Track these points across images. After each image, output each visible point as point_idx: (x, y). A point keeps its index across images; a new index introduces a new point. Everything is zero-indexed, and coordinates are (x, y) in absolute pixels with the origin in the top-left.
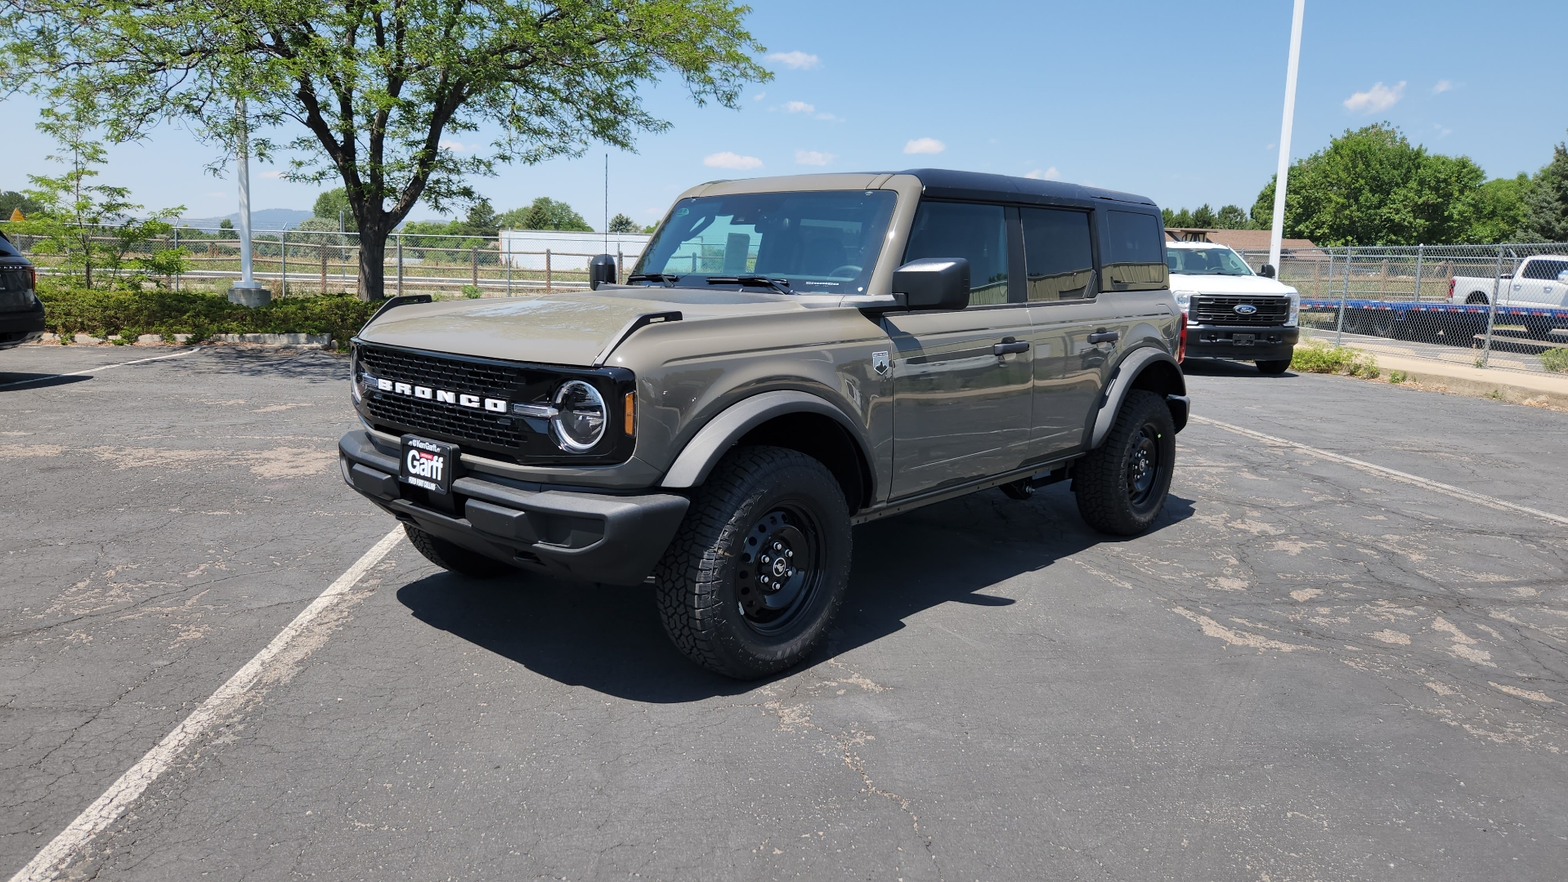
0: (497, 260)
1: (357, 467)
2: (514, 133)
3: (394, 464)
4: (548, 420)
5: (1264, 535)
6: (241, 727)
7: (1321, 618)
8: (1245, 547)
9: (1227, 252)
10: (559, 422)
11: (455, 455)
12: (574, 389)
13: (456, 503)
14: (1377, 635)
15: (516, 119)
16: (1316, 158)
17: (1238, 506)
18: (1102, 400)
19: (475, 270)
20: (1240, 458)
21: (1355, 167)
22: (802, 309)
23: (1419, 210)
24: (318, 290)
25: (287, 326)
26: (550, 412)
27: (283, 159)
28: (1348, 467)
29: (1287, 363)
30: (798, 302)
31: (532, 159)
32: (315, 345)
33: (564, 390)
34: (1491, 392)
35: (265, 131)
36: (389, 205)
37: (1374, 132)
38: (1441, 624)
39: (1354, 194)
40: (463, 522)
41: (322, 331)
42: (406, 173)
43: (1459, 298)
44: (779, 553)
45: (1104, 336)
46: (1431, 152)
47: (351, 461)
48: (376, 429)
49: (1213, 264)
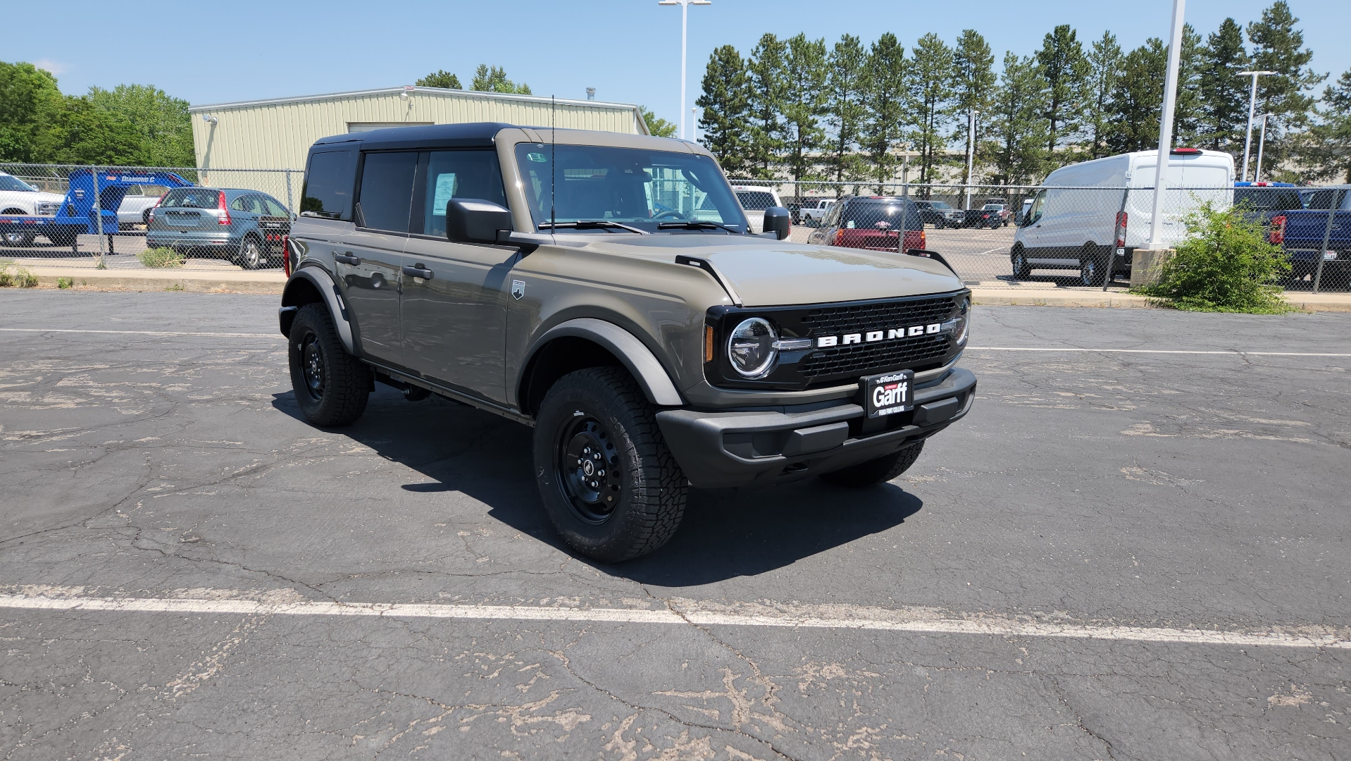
3: (859, 409)
11: (912, 376)
34: (172, 285)
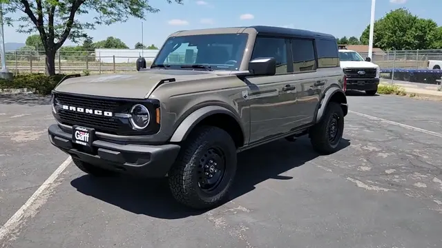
0: (94, 60)
1: (56, 137)
2: (102, 14)
3: (70, 136)
4: (128, 119)
5: (374, 151)
6: (18, 234)
7: (396, 179)
8: (368, 155)
9: (354, 53)
10: (132, 119)
11: (94, 132)
12: (137, 107)
13: (94, 150)
14: (416, 184)
15: (102, 8)
16: (381, 20)
17: (365, 141)
18: (320, 106)
19: (87, 63)
20: (364, 125)
21: (394, 23)
22: (216, 76)
23: (415, 37)
24: (29, 72)
25: (19, 86)
26: (129, 116)
27: (16, 24)
28: (399, 126)
29: (376, 91)
30: (215, 74)
31: (108, 23)
32: (30, 92)
33: (133, 108)
35: (9, 14)
36: (56, 41)
37: (400, 11)
38: (436, 180)
39: (394, 32)
40: (97, 156)
41: (33, 87)
42: (62, 29)
43: (431, 68)
44: (211, 164)
45: (319, 83)
46: (419, 18)
47: (53, 135)
48: (63, 123)
49: (350, 57)
